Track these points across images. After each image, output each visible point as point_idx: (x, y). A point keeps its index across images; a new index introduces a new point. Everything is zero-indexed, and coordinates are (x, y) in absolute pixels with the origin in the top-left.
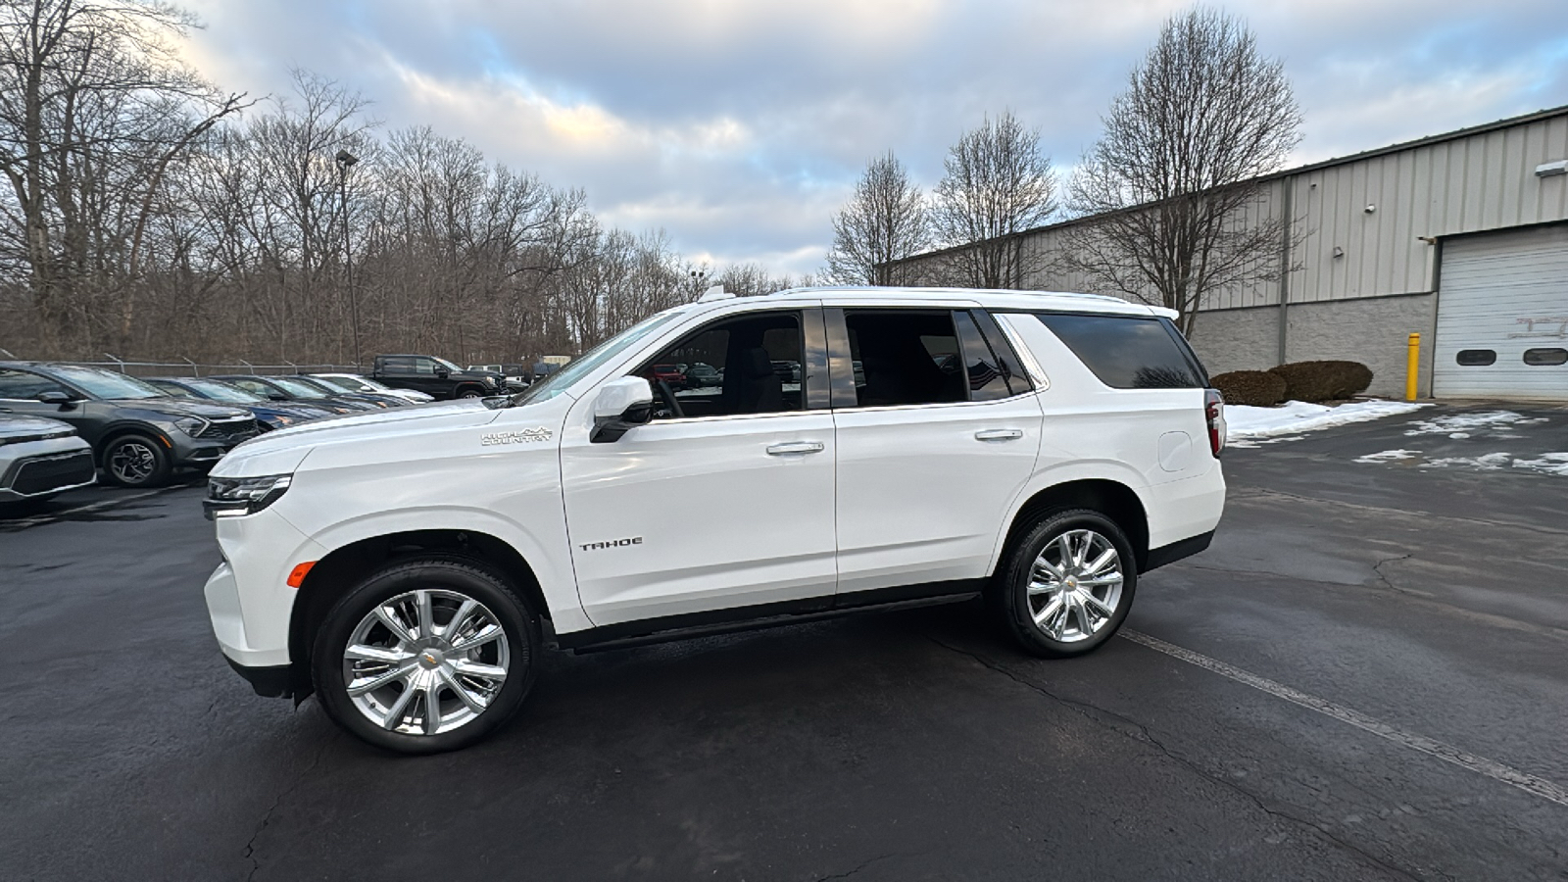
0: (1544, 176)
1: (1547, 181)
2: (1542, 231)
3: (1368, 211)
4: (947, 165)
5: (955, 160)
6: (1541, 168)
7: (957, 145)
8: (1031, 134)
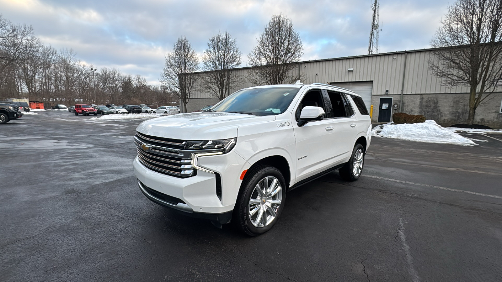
0: (349, 71)
1: (350, 72)
2: (348, 83)
3: (317, 75)
4: (208, 44)
5: (210, 43)
6: (349, 69)
7: (211, 38)
8: (233, 40)
